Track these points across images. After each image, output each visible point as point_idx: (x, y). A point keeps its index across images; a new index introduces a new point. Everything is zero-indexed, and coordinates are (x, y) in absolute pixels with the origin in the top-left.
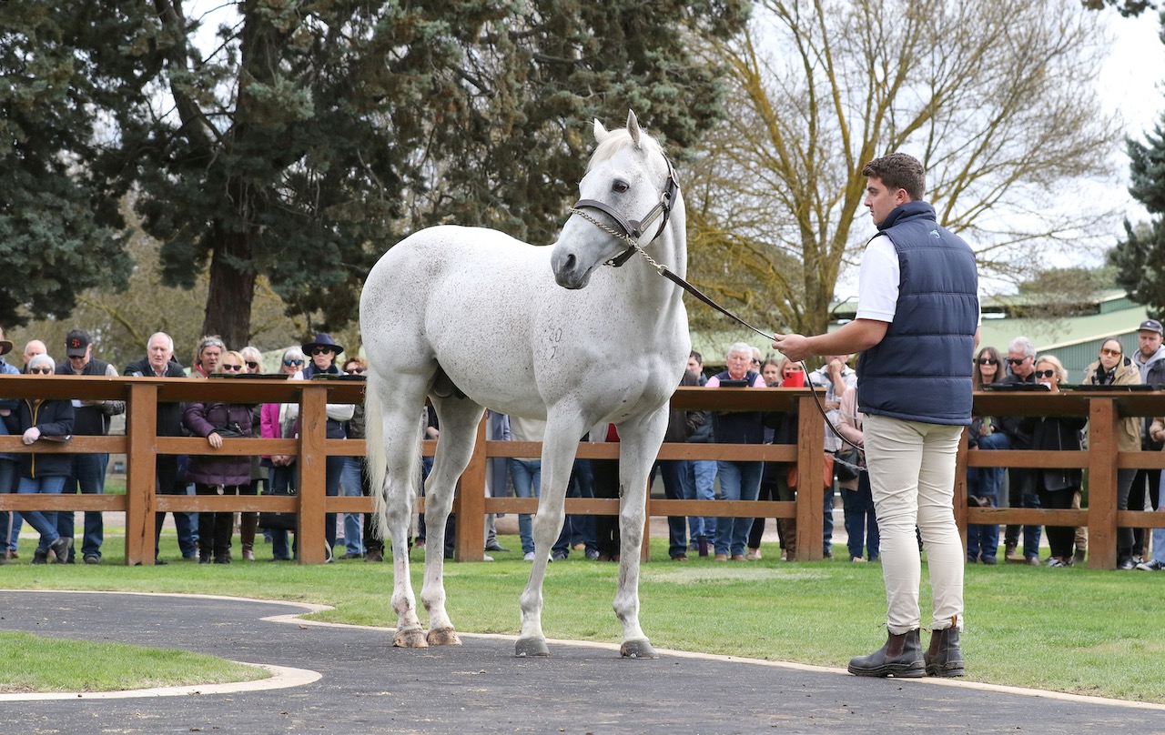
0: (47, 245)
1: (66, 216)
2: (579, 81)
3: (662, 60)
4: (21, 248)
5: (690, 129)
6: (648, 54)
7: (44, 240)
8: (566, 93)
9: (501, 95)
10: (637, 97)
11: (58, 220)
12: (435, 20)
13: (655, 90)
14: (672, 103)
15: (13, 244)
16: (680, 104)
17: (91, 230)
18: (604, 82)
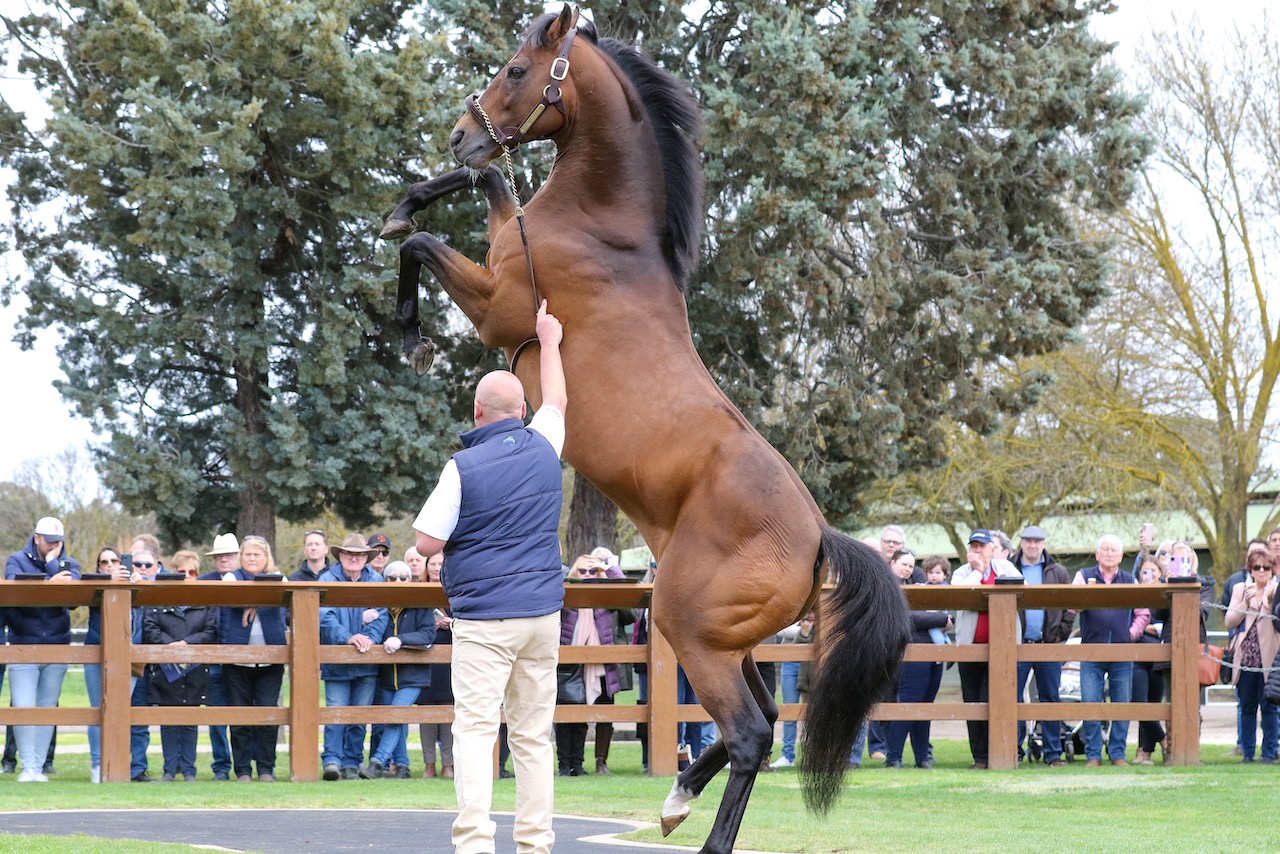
0: (399, 442)
1: (420, 411)
2: (956, 260)
3: (1043, 236)
4: (373, 445)
5: (1074, 308)
6: (1029, 229)
7: (396, 436)
8: (942, 273)
9: (874, 276)
10: (1016, 277)
11: (412, 415)
12: (800, 200)
13: (1036, 268)
14: (1054, 280)
15: (365, 441)
16: (1063, 282)
17: (447, 425)
18: (983, 260)
